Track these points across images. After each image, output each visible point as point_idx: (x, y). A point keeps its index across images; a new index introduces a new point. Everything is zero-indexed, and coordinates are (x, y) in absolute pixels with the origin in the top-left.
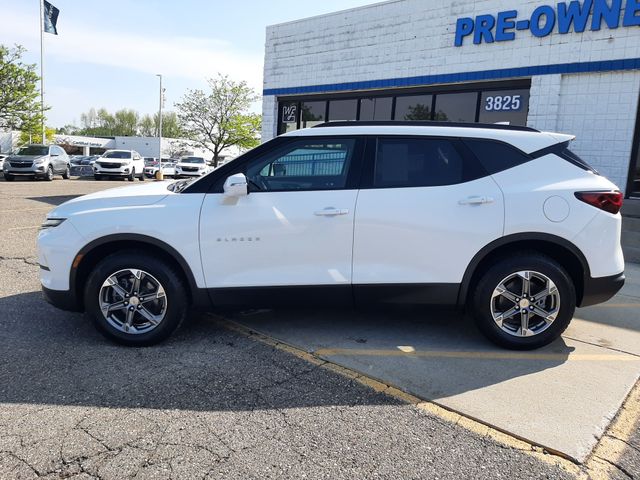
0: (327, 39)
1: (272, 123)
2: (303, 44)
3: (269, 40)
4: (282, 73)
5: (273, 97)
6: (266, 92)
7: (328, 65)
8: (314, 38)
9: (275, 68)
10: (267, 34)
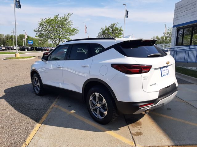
0: (194, 4)
1: (174, 37)
2: (185, 7)
3: (176, 8)
4: (178, 19)
5: (175, 28)
6: (174, 27)
7: (193, 13)
8: (189, 4)
9: (176, 18)
10: (175, 6)
